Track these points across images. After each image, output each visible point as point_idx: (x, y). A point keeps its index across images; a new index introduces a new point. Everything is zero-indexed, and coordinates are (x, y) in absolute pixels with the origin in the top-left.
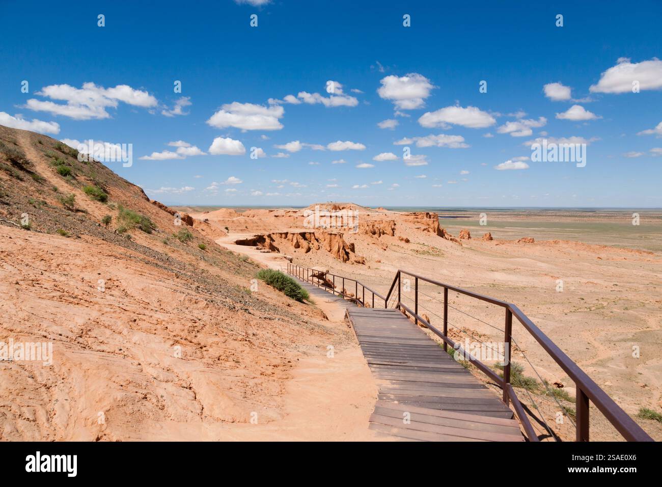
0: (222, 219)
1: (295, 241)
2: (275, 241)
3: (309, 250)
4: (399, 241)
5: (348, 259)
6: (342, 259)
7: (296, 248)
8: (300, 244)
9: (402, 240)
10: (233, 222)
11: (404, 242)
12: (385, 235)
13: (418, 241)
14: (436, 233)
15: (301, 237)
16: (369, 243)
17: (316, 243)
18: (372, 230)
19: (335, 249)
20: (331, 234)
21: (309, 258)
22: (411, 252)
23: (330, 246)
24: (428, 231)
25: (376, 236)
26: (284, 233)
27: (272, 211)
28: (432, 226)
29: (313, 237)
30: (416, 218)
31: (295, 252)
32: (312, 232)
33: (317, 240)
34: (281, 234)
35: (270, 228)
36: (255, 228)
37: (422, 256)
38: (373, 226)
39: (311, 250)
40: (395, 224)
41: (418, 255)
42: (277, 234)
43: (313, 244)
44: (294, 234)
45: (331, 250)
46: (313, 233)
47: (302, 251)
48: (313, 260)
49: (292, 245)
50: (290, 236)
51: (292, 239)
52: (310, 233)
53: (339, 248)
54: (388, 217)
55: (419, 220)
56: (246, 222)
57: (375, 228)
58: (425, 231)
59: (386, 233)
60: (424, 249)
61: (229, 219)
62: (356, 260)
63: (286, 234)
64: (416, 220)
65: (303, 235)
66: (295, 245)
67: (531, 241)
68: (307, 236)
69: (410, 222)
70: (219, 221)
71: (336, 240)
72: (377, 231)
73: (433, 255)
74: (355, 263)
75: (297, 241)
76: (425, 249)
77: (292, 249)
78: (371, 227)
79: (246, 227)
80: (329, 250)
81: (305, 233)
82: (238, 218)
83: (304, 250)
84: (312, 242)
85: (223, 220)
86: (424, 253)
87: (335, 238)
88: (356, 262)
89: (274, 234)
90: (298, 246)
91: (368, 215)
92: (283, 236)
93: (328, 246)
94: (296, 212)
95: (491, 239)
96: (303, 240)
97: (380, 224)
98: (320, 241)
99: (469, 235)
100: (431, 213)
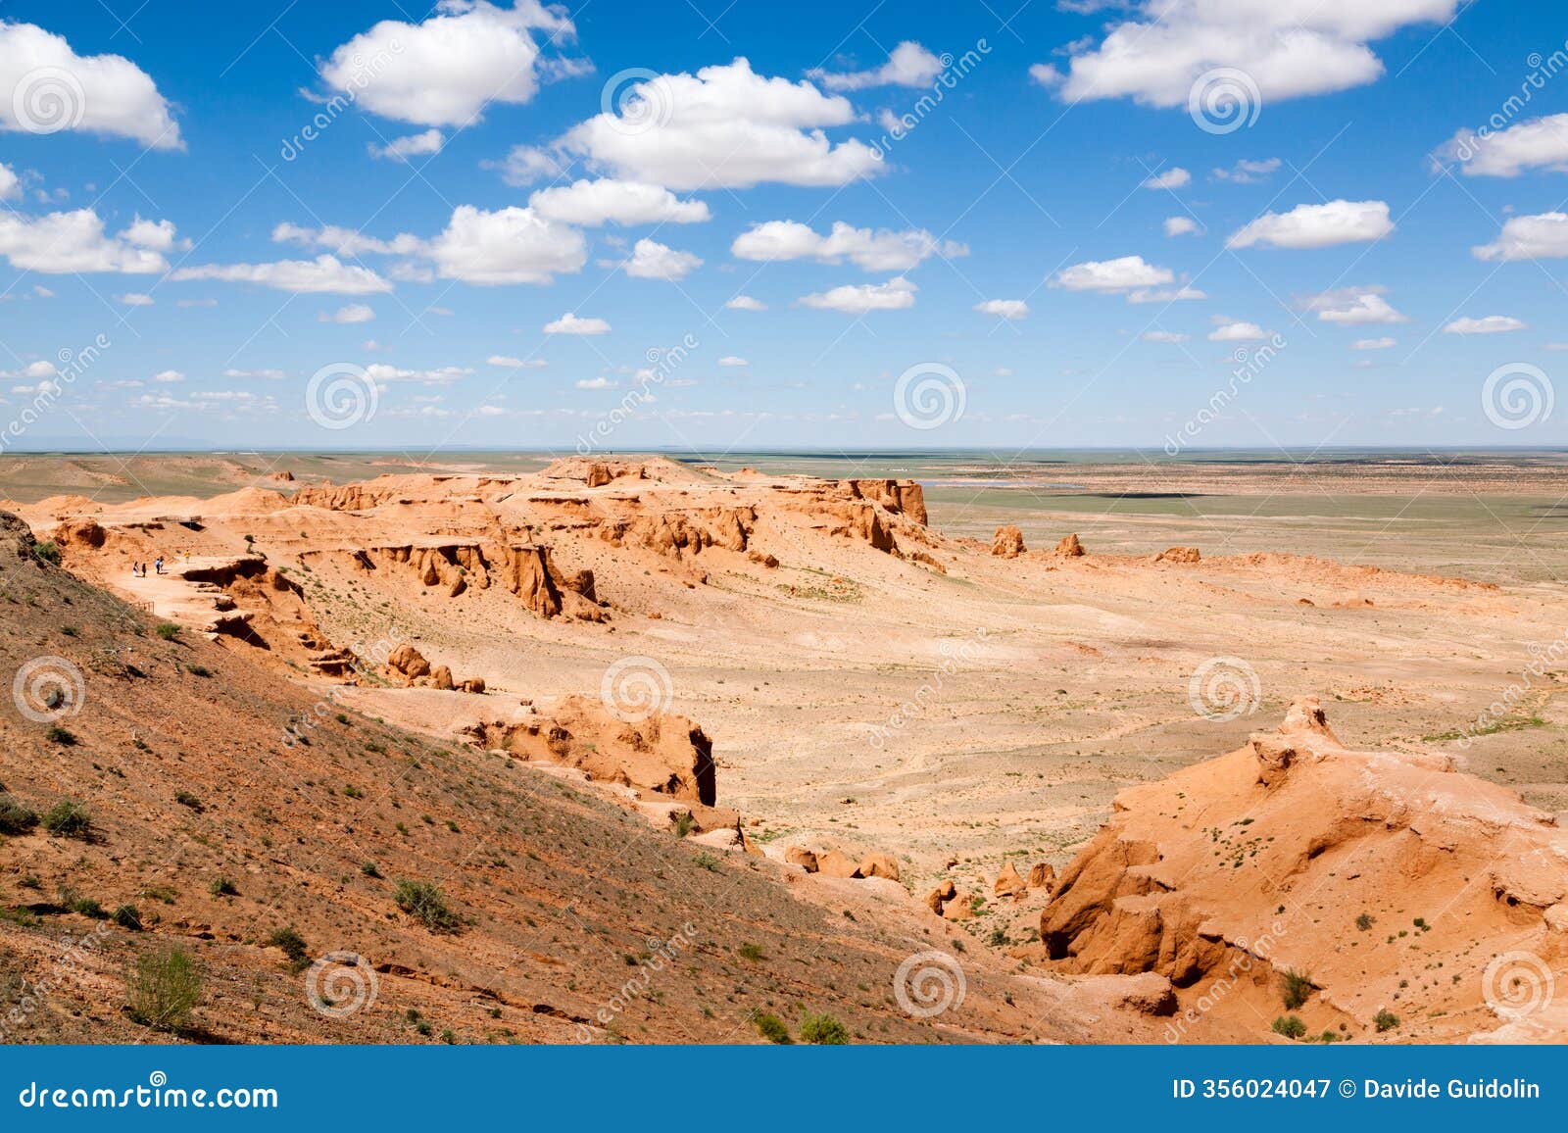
0: (238, 515)
1: (426, 567)
2: (375, 568)
3: (461, 588)
4: (750, 563)
5: (558, 609)
6: (541, 610)
7: (429, 584)
8: (440, 574)
9: (758, 559)
10: (268, 521)
11: (761, 565)
12: (713, 547)
13: (808, 561)
14: (870, 540)
15: (443, 558)
16: (650, 571)
17: (481, 571)
18: (677, 535)
19: (527, 585)
20: (518, 550)
21: (458, 608)
22: (776, 592)
23: (517, 579)
24: (847, 535)
25: (687, 551)
26: (401, 549)
27: (442, 480)
28: (859, 520)
29: (475, 558)
30: (819, 500)
31: (425, 593)
32: (473, 544)
33: (486, 565)
34: (394, 550)
35: (367, 535)
36: (327, 536)
37: (803, 602)
38: (680, 525)
39: (468, 589)
40: (755, 518)
41: (794, 601)
42: (385, 551)
43: (474, 574)
44: (424, 550)
45: (518, 588)
46: (477, 548)
47: (443, 591)
48: (466, 612)
49: (420, 578)
50: (415, 556)
51: (421, 563)
52: (468, 548)
53: (536, 583)
54: (738, 498)
55: (825, 505)
56: (304, 521)
57: (685, 529)
58: (838, 536)
59: (717, 543)
60: (814, 584)
61: (260, 516)
62: (581, 611)
63: (408, 550)
64: (815, 504)
65: (450, 553)
66: (427, 577)
67: (1192, 556)
68: (461, 554)
69: (801, 510)
70: (233, 520)
71: (530, 565)
72: (690, 536)
73: (833, 599)
74: (577, 620)
75: (433, 568)
76: (819, 582)
77: (420, 586)
78: (674, 526)
79: (304, 535)
80: (513, 588)
81: (455, 548)
82: (286, 511)
83: (449, 590)
84: (472, 570)
85: (243, 519)
86: (810, 594)
87: (527, 560)
88: (580, 617)
89: (375, 550)
90: (433, 579)
91: (685, 493)
92: (400, 555)
93: (511, 578)
94: (507, 483)
95: (1079, 552)
96: (448, 564)
97: (712, 516)
98: (494, 567)
99: (1020, 542)
100: (901, 482)
